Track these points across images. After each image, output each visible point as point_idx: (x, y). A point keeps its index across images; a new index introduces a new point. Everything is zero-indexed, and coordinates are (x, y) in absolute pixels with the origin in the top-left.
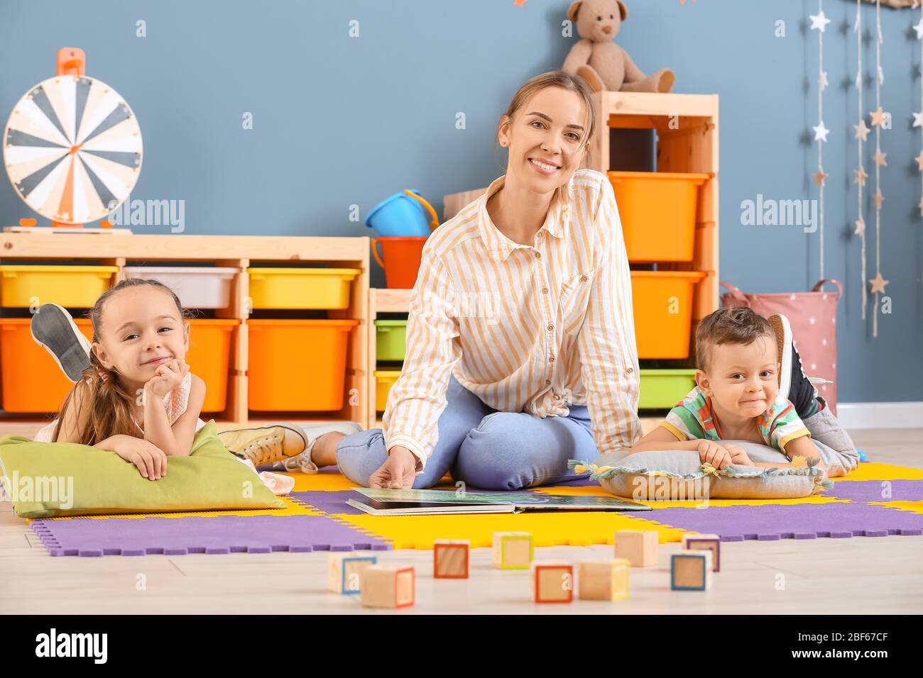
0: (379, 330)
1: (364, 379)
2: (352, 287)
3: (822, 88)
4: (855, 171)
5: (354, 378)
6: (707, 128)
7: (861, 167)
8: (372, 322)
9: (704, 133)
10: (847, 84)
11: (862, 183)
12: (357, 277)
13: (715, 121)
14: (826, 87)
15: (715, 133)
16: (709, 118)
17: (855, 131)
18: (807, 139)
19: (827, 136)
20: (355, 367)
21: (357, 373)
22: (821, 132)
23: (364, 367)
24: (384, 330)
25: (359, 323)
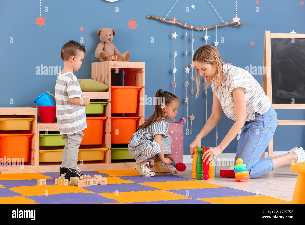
0: (40, 137)
1: (36, 152)
2: (31, 123)
3: (175, 56)
4: (185, 82)
5: (32, 152)
6: (141, 72)
7: (187, 81)
8: (38, 135)
9: (140, 74)
10: (183, 55)
11: (187, 86)
12: (33, 120)
13: (144, 70)
14: (176, 56)
15: (144, 74)
16: (142, 69)
17: (185, 70)
18: (171, 72)
19: (176, 71)
20: (32, 148)
21: (33, 150)
22: (175, 70)
23: (36, 149)
24: (42, 137)
25: (34, 135)
